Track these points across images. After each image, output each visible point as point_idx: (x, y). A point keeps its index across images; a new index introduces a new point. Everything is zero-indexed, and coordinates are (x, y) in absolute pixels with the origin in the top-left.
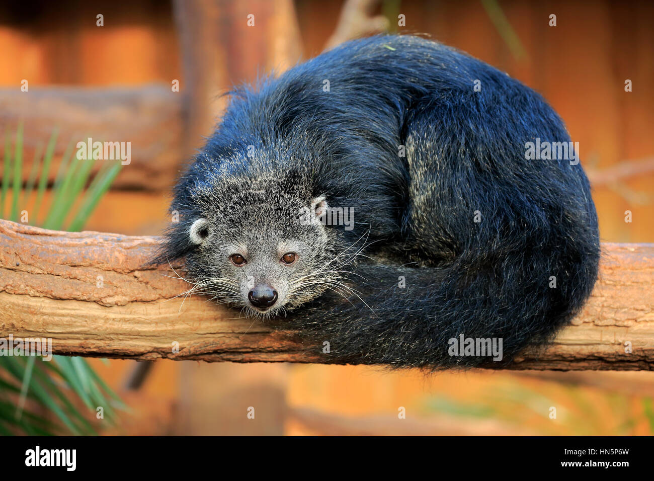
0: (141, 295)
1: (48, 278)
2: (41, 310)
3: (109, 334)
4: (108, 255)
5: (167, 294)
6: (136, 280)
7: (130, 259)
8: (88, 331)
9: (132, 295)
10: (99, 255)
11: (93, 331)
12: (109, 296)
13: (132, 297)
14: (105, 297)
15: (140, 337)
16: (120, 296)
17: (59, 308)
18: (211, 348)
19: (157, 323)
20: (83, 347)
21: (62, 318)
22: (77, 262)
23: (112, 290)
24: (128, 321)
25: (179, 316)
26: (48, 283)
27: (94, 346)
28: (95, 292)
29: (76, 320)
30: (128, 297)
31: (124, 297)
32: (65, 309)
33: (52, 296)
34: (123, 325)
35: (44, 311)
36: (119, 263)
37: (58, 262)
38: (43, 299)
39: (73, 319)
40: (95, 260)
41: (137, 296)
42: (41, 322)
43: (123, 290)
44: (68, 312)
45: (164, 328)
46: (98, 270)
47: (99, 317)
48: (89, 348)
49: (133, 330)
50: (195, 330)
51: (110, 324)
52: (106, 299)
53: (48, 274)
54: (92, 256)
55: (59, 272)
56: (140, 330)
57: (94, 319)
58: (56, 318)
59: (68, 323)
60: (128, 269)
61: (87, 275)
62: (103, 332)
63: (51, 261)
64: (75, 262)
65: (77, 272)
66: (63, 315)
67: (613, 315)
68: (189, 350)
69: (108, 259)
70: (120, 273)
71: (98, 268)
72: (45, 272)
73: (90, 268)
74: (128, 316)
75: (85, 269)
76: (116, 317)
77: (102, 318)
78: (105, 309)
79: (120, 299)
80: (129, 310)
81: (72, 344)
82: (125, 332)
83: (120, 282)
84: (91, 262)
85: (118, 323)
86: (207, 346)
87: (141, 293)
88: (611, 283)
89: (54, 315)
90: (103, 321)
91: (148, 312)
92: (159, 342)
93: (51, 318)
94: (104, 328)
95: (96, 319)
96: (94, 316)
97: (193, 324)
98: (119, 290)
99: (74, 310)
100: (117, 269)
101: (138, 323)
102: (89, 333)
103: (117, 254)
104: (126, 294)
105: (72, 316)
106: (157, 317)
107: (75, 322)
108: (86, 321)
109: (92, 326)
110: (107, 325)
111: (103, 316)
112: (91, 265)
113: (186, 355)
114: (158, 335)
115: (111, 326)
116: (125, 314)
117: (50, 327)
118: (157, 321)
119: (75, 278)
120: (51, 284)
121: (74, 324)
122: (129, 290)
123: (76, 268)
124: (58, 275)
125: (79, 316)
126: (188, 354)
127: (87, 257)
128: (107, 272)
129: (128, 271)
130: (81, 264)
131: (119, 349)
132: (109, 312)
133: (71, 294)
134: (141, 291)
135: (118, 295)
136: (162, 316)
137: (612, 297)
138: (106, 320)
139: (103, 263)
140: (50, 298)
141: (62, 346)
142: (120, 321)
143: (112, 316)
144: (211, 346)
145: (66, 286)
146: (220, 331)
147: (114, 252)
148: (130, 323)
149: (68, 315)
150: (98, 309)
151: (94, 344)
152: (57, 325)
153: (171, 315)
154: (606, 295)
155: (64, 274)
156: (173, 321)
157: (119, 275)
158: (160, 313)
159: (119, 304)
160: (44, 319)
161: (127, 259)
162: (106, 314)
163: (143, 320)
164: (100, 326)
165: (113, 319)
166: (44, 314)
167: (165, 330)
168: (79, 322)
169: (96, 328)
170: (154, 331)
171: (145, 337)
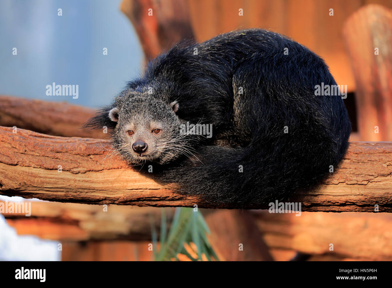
0: (93, 168)
1: (42, 158)
2: (39, 175)
3: (78, 189)
4: (76, 147)
5: (107, 167)
6: (91, 160)
7: (88, 149)
8: (66, 187)
9: (88, 167)
10: (71, 147)
11: (69, 187)
12: (75, 168)
13: (88, 168)
14: (72, 168)
15: (96, 191)
16: (81, 168)
17: (48, 174)
18: (135, 197)
19: (103, 183)
20: (66, 196)
21: (50, 179)
22: (59, 150)
23: (77, 164)
24: (87, 181)
25: (115, 179)
26: (42, 161)
27: (71, 195)
28: (67, 166)
29: (59, 180)
30: (86, 168)
31: (83, 169)
32: (52, 174)
33: (44, 167)
34: (85, 184)
35: (40, 175)
36: (81, 151)
37: (49, 150)
38: (40, 169)
39: (57, 180)
40: (69, 149)
41: (91, 168)
42: (40, 182)
43: (83, 164)
44: (53, 176)
45: (107, 186)
46: (70, 154)
47: (71, 179)
48: (69, 196)
49: (90, 186)
50: (125, 187)
51: (77, 183)
52: (73, 169)
53: (43, 156)
54: (68, 147)
55: (48, 155)
56: (94, 186)
57: (68, 180)
58: (48, 180)
59: (54, 182)
60: (86, 154)
61: (64, 157)
62: (74, 187)
63: (45, 150)
64: (57, 150)
65: (59, 155)
66: (51, 178)
67: (355, 178)
68: (124, 198)
69: (76, 148)
70: (82, 156)
71: (70, 153)
72: (41, 155)
73: (66, 154)
74: (87, 179)
75: (63, 154)
76: (81, 179)
77: (73, 180)
78: (74, 175)
79: (81, 170)
80: (87, 176)
81: (60, 194)
82: (86, 188)
83: (82, 161)
84: (67, 150)
85: (82, 183)
86: (133, 196)
87: (93, 167)
88: (356, 161)
89: (46, 177)
90: (73, 181)
91: (98, 177)
92: (108, 194)
93: (44, 180)
94: (74, 185)
95: (69, 180)
96: (68, 179)
97: (124, 183)
98: (81, 164)
99: (57, 175)
100: (80, 154)
101: (93, 183)
102: (67, 188)
103: (81, 146)
104: (84, 167)
105: (56, 178)
106: (103, 179)
107: (58, 182)
108: (64, 181)
109: (68, 184)
110: (76, 184)
111: (73, 179)
112: (67, 152)
113: (122, 201)
114: (105, 190)
115: (78, 184)
116: (85, 178)
117: (45, 184)
118: (103, 182)
119: (57, 158)
120: (44, 161)
121: (57, 183)
122: (86, 165)
123: (58, 153)
124: (48, 157)
125: (60, 179)
126: (123, 200)
127: (65, 147)
128: (75, 155)
129: (86, 155)
130: (61, 151)
131: (85, 197)
132: (76, 177)
133: (54, 166)
134: (93, 166)
135: (80, 167)
136: (105, 179)
137: (356, 169)
138: (75, 181)
139: (73, 151)
140: (43, 168)
141: (55, 196)
142: (83, 181)
143: (78, 179)
144: (135, 196)
145: (52, 162)
146: (139, 188)
147: (80, 145)
148: (88, 183)
149: (53, 178)
150: (70, 175)
151: (71, 194)
152: (48, 183)
153: (111, 178)
154: (352, 167)
155: (51, 156)
156: (112, 182)
157: (82, 157)
158: (104, 178)
159: (81, 172)
160: (41, 180)
161: (86, 149)
162: (75, 178)
163: (95, 181)
164: (72, 184)
165: (79, 180)
166: (40, 177)
167: (108, 187)
168: (61, 182)
169: (70, 185)
170: (102, 187)
171: (99, 191)
